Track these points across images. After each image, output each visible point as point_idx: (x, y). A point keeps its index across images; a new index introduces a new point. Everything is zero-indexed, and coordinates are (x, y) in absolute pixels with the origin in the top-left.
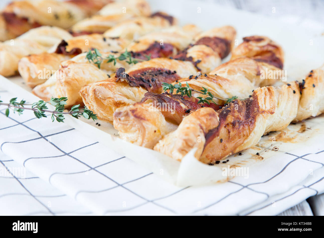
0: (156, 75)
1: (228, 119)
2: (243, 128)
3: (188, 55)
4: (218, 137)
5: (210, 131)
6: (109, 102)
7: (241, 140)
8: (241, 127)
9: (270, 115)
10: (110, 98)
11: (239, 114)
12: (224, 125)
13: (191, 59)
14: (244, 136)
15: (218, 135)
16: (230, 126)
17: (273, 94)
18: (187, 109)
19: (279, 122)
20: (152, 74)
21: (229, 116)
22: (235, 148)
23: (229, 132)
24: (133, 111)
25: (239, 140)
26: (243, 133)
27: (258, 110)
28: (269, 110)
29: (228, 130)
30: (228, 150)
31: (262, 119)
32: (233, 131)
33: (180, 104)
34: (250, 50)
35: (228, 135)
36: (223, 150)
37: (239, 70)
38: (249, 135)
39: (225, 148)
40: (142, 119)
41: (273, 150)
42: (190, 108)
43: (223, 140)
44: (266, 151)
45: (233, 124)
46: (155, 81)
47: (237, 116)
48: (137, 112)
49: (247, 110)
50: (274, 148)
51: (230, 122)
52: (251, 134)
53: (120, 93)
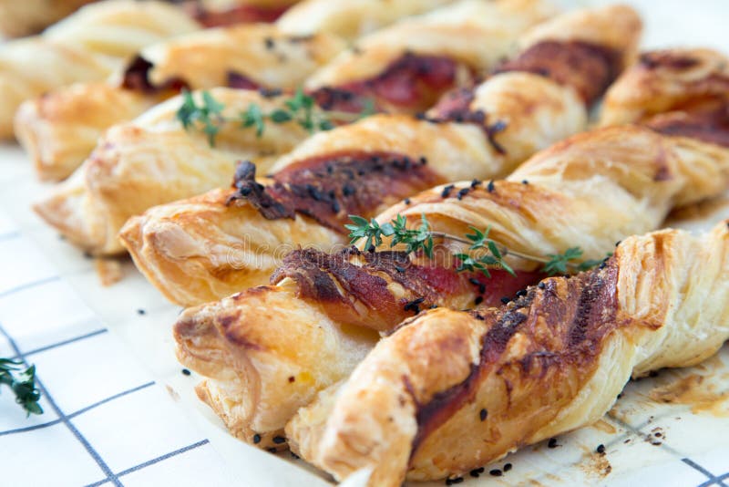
0: (361, 174)
1: (510, 347)
2: (556, 376)
3: (476, 106)
4: (474, 406)
5: (438, 397)
6: (194, 269)
7: (547, 410)
8: (551, 372)
9: (648, 332)
10: (196, 257)
11: (549, 330)
12: (495, 368)
13: (479, 119)
14: (559, 396)
15: (471, 402)
16: (513, 371)
17: (666, 264)
18: (411, 298)
19: (685, 345)
20: (352, 169)
21: (518, 335)
22: (530, 433)
23: (509, 390)
24: (227, 321)
25: (543, 408)
26: (554, 390)
27: (612, 319)
28: (645, 318)
29: (507, 383)
30: (502, 442)
31: (620, 344)
32: (523, 385)
33: (388, 287)
34: (656, 93)
35: (506, 398)
36: (486, 441)
37: (601, 164)
38: (577, 394)
39: (495, 435)
40: (249, 345)
41: (648, 439)
42: (422, 295)
43: (489, 411)
44: (627, 441)
45: (524, 365)
46: (355, 192)
47: (542, 337)
48: (238, 324)
49: (581, 313)
50: (653, 431)
51: (514, 359)
52: (582, 392)
53: (231, 239)
